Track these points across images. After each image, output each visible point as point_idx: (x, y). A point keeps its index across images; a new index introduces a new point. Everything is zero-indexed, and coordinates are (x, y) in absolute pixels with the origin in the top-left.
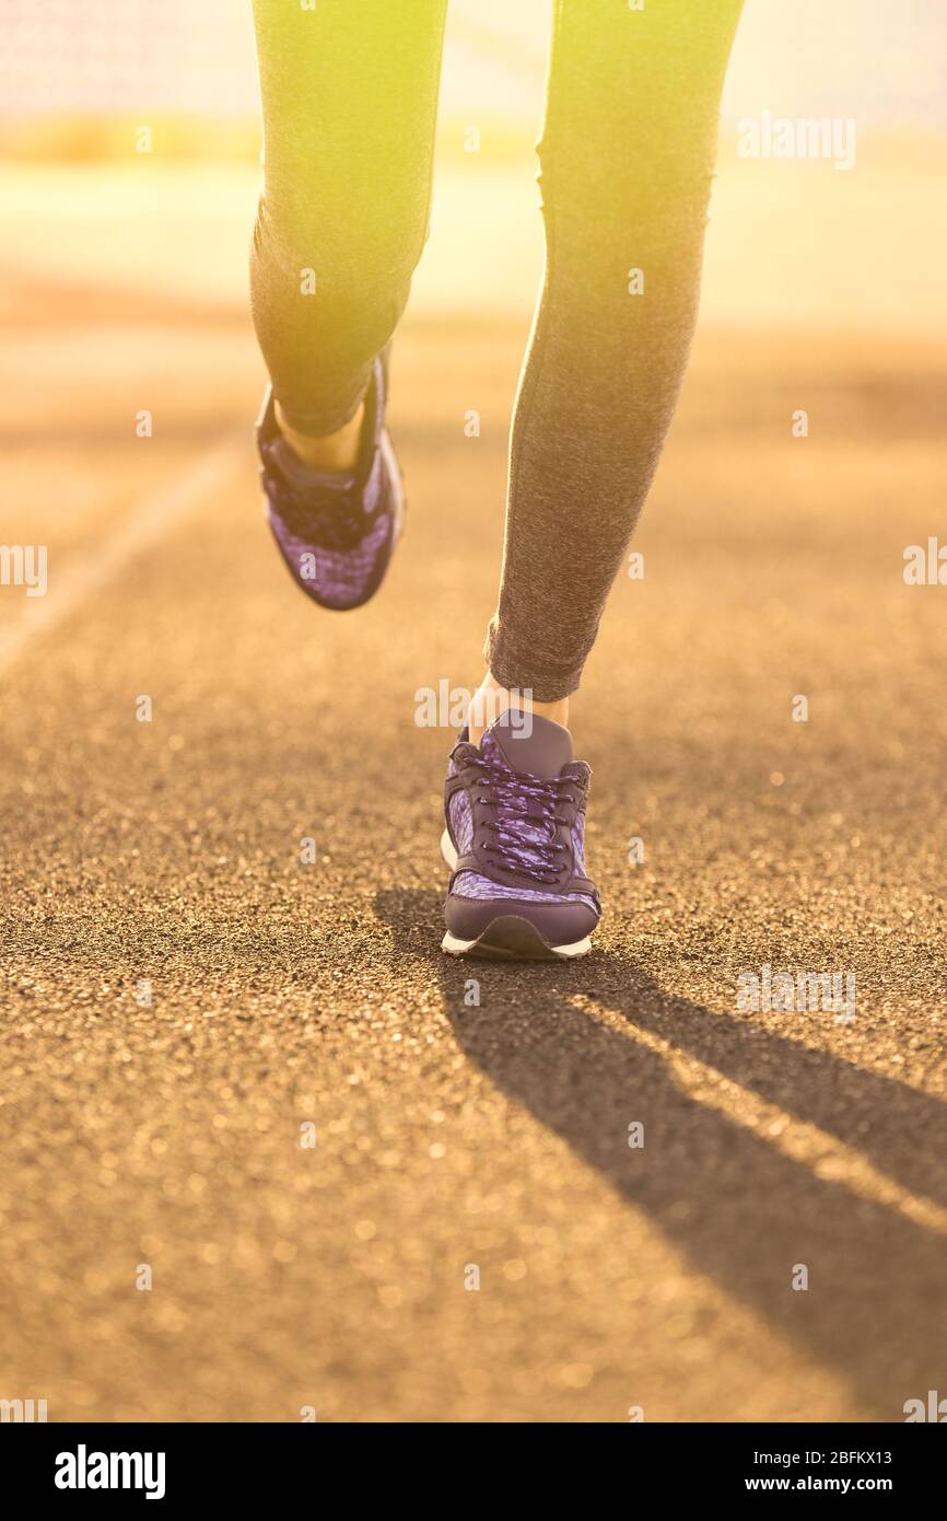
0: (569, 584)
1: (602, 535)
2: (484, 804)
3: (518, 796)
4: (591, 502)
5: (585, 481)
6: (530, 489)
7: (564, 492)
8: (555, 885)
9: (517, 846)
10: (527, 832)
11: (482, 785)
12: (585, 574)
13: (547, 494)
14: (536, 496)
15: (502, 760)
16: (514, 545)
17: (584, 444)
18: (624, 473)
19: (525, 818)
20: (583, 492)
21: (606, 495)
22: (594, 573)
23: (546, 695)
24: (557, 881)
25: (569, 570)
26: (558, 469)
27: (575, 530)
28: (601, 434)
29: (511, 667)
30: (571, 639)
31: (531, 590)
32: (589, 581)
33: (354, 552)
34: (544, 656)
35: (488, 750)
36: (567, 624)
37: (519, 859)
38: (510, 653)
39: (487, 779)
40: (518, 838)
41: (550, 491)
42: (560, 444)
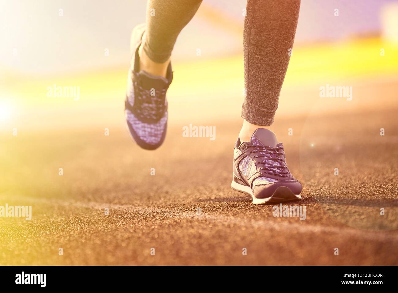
0: (270, 84)
1: (280, 66)
2: (257, 157)
3: (267, 154)
4: (276, 55)
5: (273, 47)
6: (254, 54)
7: (266, 53)
8: (287, 177)
9: (272, 167)
10: (274, 163)
11: (254, 152)
12: (275, 80)
13: (261, 55)
14: (256, 56)
15: (260, 143)
16: (250, 75)
17: (272, 35)
18: (285, 43)
19: (272, 159)
20: (272, 51)
21: (280, 51)
22: (278, 80)
23: (267, 124)
24: (287, 176)
25: (270, 79)
26: (264, 45)
27: (271, 65)
28: (277, 31)
29: (254, 117)
30: (272, 103)
31: (257, 89)
32: (277, 82)
33: (158, 125)
34: (265, 110)
35: (254, 141)
36: (271, 98)
37: (274, 171)
38: (253, 112)
39: (256, 150)
40: (271, 165)
41: (261, 54)
42: (263, 36)
